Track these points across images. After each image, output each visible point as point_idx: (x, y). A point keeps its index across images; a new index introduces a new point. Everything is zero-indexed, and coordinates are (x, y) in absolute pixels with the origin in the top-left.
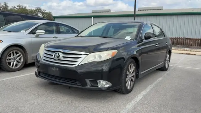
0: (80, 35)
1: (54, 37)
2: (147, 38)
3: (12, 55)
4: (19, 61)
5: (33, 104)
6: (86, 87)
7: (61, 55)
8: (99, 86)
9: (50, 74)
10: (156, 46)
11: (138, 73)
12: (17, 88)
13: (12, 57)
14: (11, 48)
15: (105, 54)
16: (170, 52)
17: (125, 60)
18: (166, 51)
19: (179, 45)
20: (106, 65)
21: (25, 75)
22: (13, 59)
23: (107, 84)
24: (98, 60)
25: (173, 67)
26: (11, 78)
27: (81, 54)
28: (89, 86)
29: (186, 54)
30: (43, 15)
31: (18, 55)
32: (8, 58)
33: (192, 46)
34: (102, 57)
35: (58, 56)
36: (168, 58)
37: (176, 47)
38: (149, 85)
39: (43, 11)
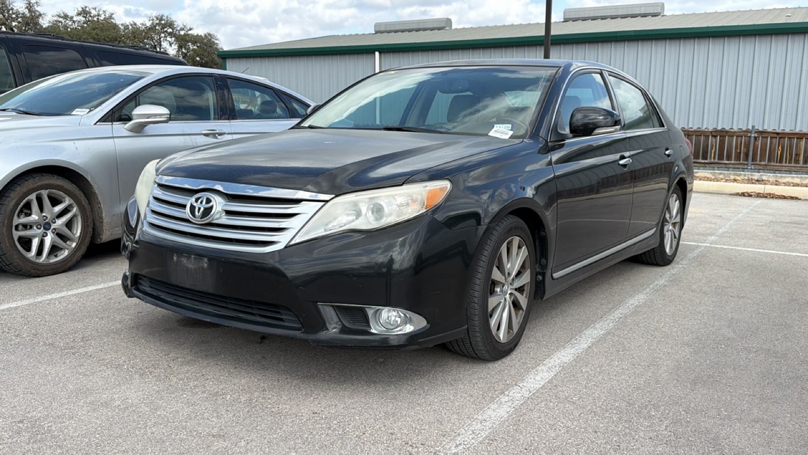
0: (306, 124)
1: (206, 135)
2: (581, 130)
3: (35, 206)
4: (66, 231)
5: (106, 405)
6: (323, 335)
7: (219, 204)
8: (373, 331)
9: (174, 282)
10: (622, 162)
11: (543, 275)
12: (50, 341)
13: (34, 217)
14: (31, 181)
15: (400, 200)
16: (682, 190)
17: (486, 221)
18: (665, 186)
19: (729, 158)
20: (403, 244)
21: (91, 288)
22: (39, 225)
23: (407, 321)
24: (367, 222)
25: (697, 251)
26: (31, 301)
27: (298, 201)
28: (333, 330)
29: (759, 195)
30: (180, 47)
31: (58, 209)
32: (16, 221)
33: (781, 162)
34: (386, 210)
35: (205, 209)
36: (674, 212)
37: (719, 168)
38: (587, 324)
39: (182, 29)
